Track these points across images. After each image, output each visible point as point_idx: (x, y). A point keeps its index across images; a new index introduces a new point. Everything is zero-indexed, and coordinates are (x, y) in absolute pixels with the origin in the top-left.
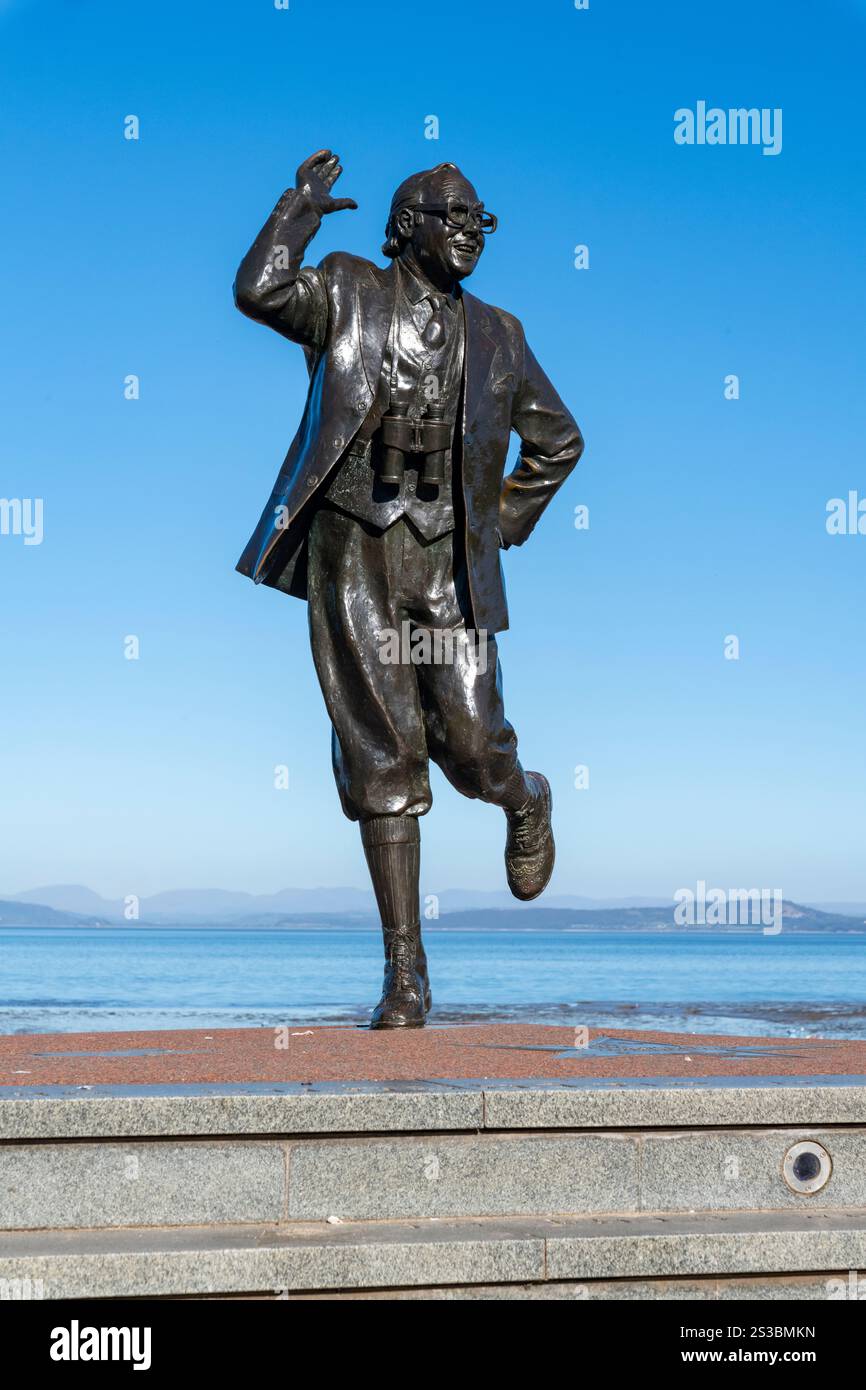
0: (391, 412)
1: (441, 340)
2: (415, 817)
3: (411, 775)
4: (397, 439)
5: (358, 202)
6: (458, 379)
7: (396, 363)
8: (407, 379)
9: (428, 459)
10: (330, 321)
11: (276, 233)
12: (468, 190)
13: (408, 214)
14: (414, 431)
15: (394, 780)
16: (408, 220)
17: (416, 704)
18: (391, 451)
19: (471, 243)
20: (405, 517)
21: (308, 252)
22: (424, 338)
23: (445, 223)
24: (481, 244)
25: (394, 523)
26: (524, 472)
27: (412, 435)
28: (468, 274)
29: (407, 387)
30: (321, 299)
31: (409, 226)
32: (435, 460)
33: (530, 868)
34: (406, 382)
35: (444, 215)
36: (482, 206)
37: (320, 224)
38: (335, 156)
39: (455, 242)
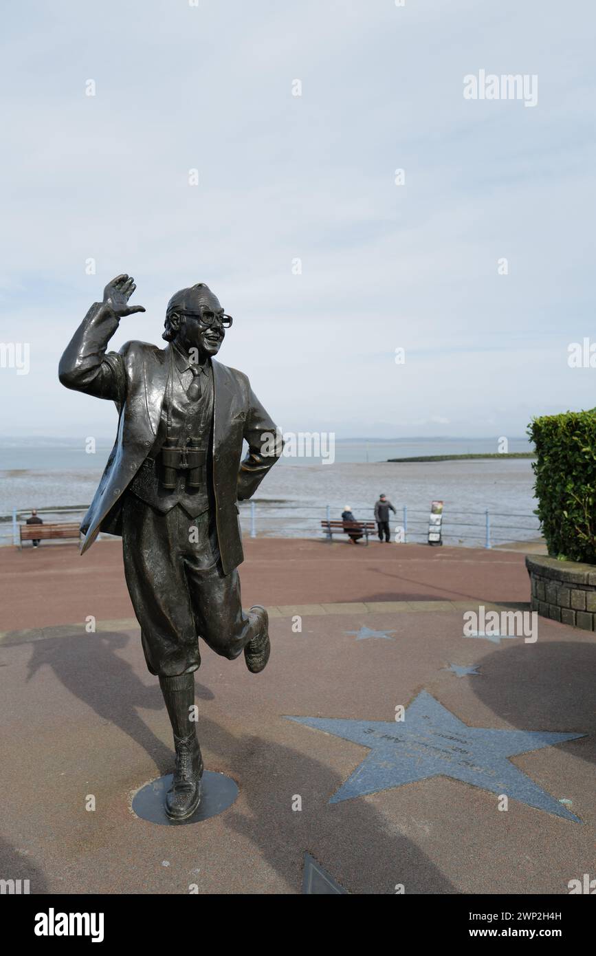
0: (168, 444)
1: (199, 396)
2: (192, 673)
3: (186, 652)
4: (172, 462)
5: (145, 307)
6: (210, 418)
7: (170, 411)
8: (177, 420)
9: (192, 472)
10: (126, 387)
11: (85, 334)
12: (213, 300)
13: (176, 316)
14: (182, 455)
15: (177, 656)
16: (177, 320)
17: (189, 610)
18: (168, 469)
19: (216, 335)
20: (179, 505)
21: (110, 344)
22: (188, 393)
23: (200, 324)
24: (223, 335)
25: (172, 508)
26: (251, 462)
27: (181, 458)
28: (215, 353)
29: (178, 426)
30: (119, 373)
31: (178, 324)
32: (196, 473)
33: (257, 660)
34: (177, 423)
35: (197, 317)
36: (223, 310)
37: (118, 325)
38: (131, 278)
39: (206, 334)
